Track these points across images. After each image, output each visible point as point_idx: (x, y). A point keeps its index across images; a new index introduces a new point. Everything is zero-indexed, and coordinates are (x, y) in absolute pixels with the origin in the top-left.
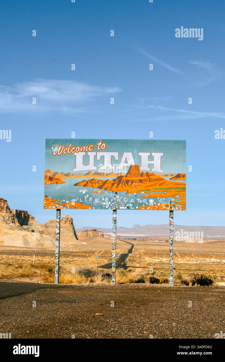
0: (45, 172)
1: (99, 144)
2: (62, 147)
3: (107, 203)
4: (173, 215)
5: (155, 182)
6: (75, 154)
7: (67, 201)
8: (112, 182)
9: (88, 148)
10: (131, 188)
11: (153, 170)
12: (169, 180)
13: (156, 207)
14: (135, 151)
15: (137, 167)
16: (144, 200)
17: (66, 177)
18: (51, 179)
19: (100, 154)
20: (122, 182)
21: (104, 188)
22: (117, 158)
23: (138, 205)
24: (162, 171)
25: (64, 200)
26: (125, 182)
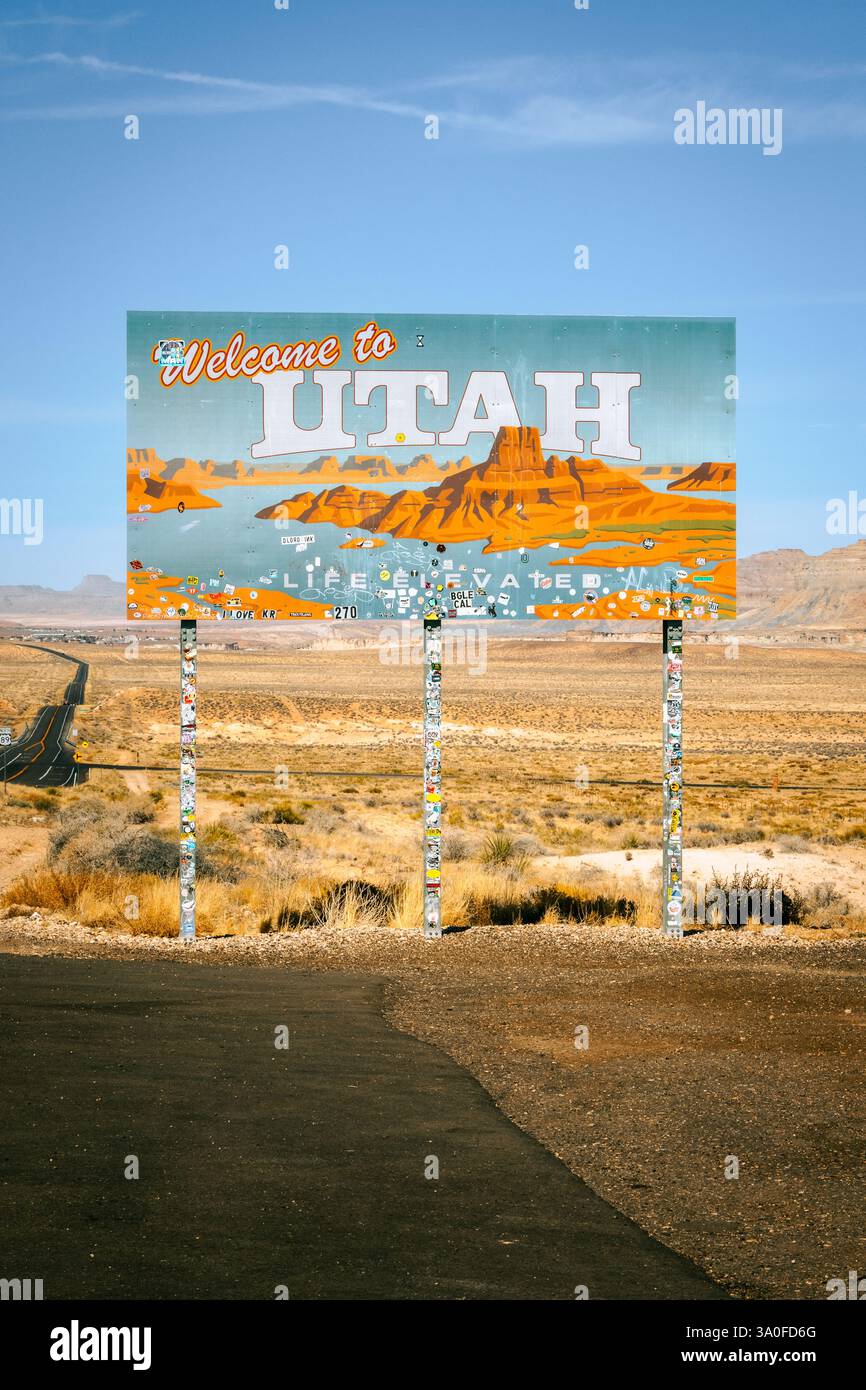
0: (130, 459)
1: (363, 336)
2: (200, 348)
3: (401, 593)
4: (680, 638)
5: (605, 498)
6: (260, 378)
7: (228, 586)
8: (425, 501)
9: (317, 351)
10: (504, 526)
11: (597, 448)
12: (666, 492)
13: (612, 606)
14: (521, 367)
15: (528, 437)
16: (558, 576)
17: (220, 480)
18: (154, 488)
19: (367, 380)
20: (463, 503)
21: (389, 528)
22: (441, 397)
23: (533, 597)
24: (634, 454)
25: (215, 583)
26: (479, 498)
